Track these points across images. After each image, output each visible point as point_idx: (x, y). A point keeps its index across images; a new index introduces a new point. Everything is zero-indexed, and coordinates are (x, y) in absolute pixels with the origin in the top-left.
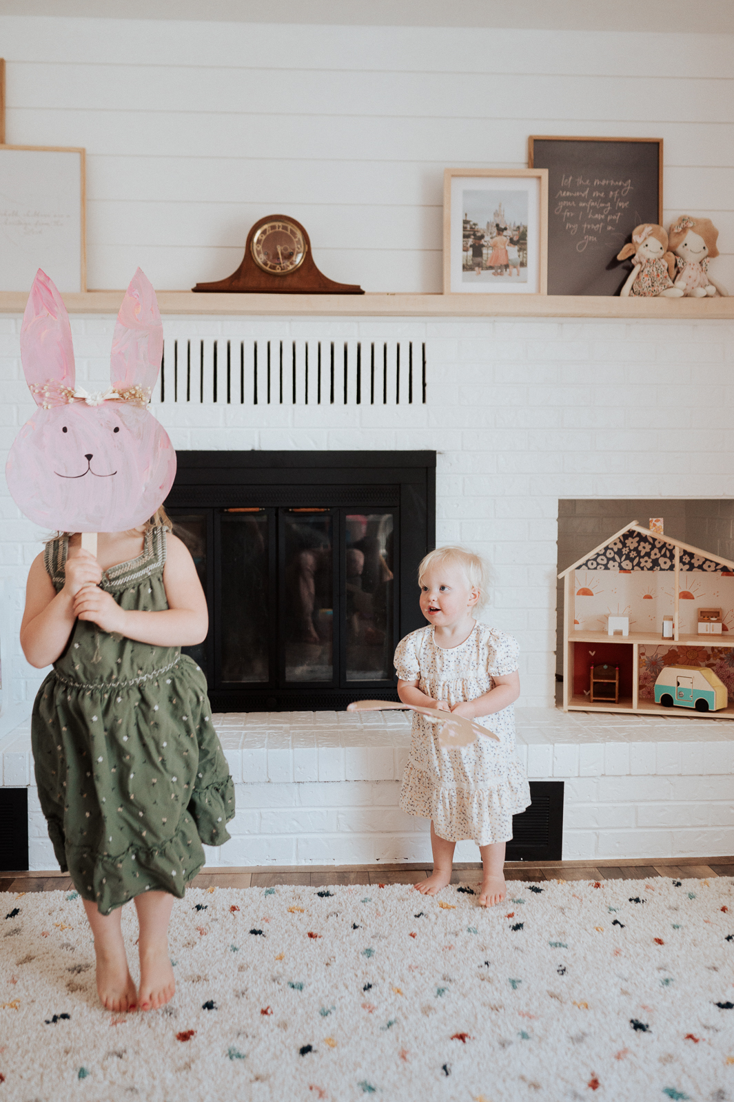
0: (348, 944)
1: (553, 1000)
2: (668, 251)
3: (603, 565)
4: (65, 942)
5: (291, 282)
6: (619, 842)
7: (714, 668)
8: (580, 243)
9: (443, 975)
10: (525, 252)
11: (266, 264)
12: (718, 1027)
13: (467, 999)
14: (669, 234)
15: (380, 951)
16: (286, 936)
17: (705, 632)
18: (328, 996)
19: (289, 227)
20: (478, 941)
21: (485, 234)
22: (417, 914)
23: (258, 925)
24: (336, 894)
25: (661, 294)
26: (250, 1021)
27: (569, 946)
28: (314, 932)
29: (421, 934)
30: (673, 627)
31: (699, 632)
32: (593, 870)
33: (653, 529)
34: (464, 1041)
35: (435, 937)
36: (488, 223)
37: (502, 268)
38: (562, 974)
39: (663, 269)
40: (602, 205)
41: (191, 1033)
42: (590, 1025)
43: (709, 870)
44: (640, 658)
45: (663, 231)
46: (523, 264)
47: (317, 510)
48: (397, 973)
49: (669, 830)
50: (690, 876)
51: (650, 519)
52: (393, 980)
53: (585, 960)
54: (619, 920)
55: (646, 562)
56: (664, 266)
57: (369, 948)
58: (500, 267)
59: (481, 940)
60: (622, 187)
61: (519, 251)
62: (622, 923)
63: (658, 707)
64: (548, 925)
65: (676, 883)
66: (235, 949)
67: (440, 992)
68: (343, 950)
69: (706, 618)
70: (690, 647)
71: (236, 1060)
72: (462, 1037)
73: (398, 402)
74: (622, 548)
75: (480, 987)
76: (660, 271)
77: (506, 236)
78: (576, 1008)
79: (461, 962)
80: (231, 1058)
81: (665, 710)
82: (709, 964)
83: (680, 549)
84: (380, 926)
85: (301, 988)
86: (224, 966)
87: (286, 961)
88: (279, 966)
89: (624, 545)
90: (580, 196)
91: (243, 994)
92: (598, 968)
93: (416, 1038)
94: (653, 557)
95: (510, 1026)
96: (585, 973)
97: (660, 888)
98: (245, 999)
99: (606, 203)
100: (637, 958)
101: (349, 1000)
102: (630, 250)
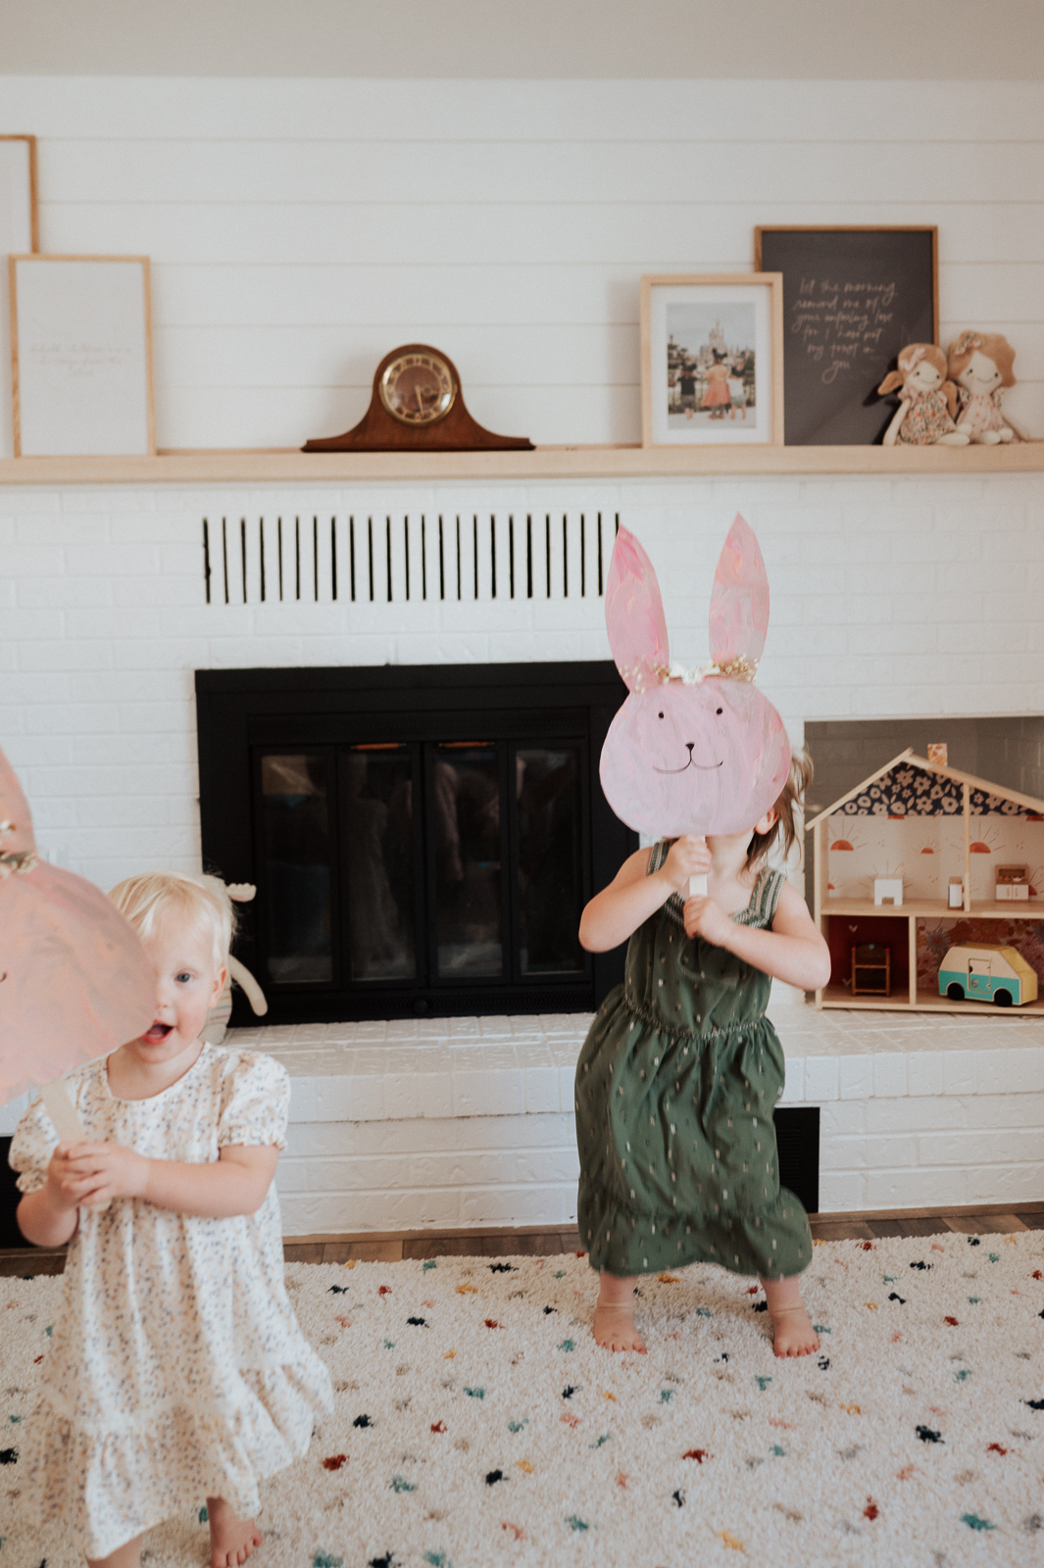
0: (539, 1335)
1: (814, 1402)
2: (946, 380)
3: (867, 809)
5: (435, 435)
6: (894, 1187)
7: (1019, 945)
8: (827, 371)
9: (667, 1373)
11: (401, 412)
12: (1031, 1433)
13: (701, 1404)
14: (948, 357)
15: (582, 1344)
16: (456, 1325)
17: (1007, 898)
18: (517, 1405)
19: (431, 360)
20: (712, 1327)
21: (698, 363)
23: (418, 1312)
24: (519, 1267)
25: (938, 441)
26: (417, 1441)
27: (834, 1330)
28: (493, 1318)
30: (963, 891)
31: (998, 898)
32: (861, 1224)
33: (932, 759)
34: (700, 1461)
35: (655, 1322)
36: (701, 347)
37: (722, 408)
38: (825, 1368)
39: (941, 405)
40: (856, 318)
41: (343, 1458)
42: (864, 1435)
43: (1016, 1221)
44: (918, 933)
45: (940, 353)
46: (750, 403)
47: (478, 744)
48: (607, 1373)
49: (961, 1168)
50: (990, 1231)
51: (929, 746)
52: (602, 1382)
53: (854, 1349)
54: (897, 1293)
55: (924, 803)
56: (941, 401)
57: (568, 1339)
58: (720, 408)
59: (715, 1325)
60: (883, 293)
61: (746, 384)
62: (902, 1297)
63: (943, 1000)
65: (972, 1240)
66: (390, 1345)
67: (666, 1395)
68: (534, 1343)
70: (985, 919)
71: (404, 1493)
72: (697, 1455)
73: (583, 594)
74: (892, 785)
75: (717, 1387)
76: (936, 408)
77: (726, 365)
78: (845, 1413)
79: (690, 1355)
80: (397, 1490)
81: (951, 1004)
82: (1018, 1350)
83: (970, 786)
84: (580, 1308)
85: (481, 1395)
86: (377, 1368)
87: (460, 1359)
88: (450, 1365)
89: (894, 781)
90: (826, 307)
91: (406, 1405)
92: (872, 1360)
93: (637, 1458)
94: (933, 796)
96: (855, 1367)
97: (952, 1249)
98: (408, 1411)
99: (861, 315)
100: (923, 1343)
101: (545, 1409)
102: (895, 380)
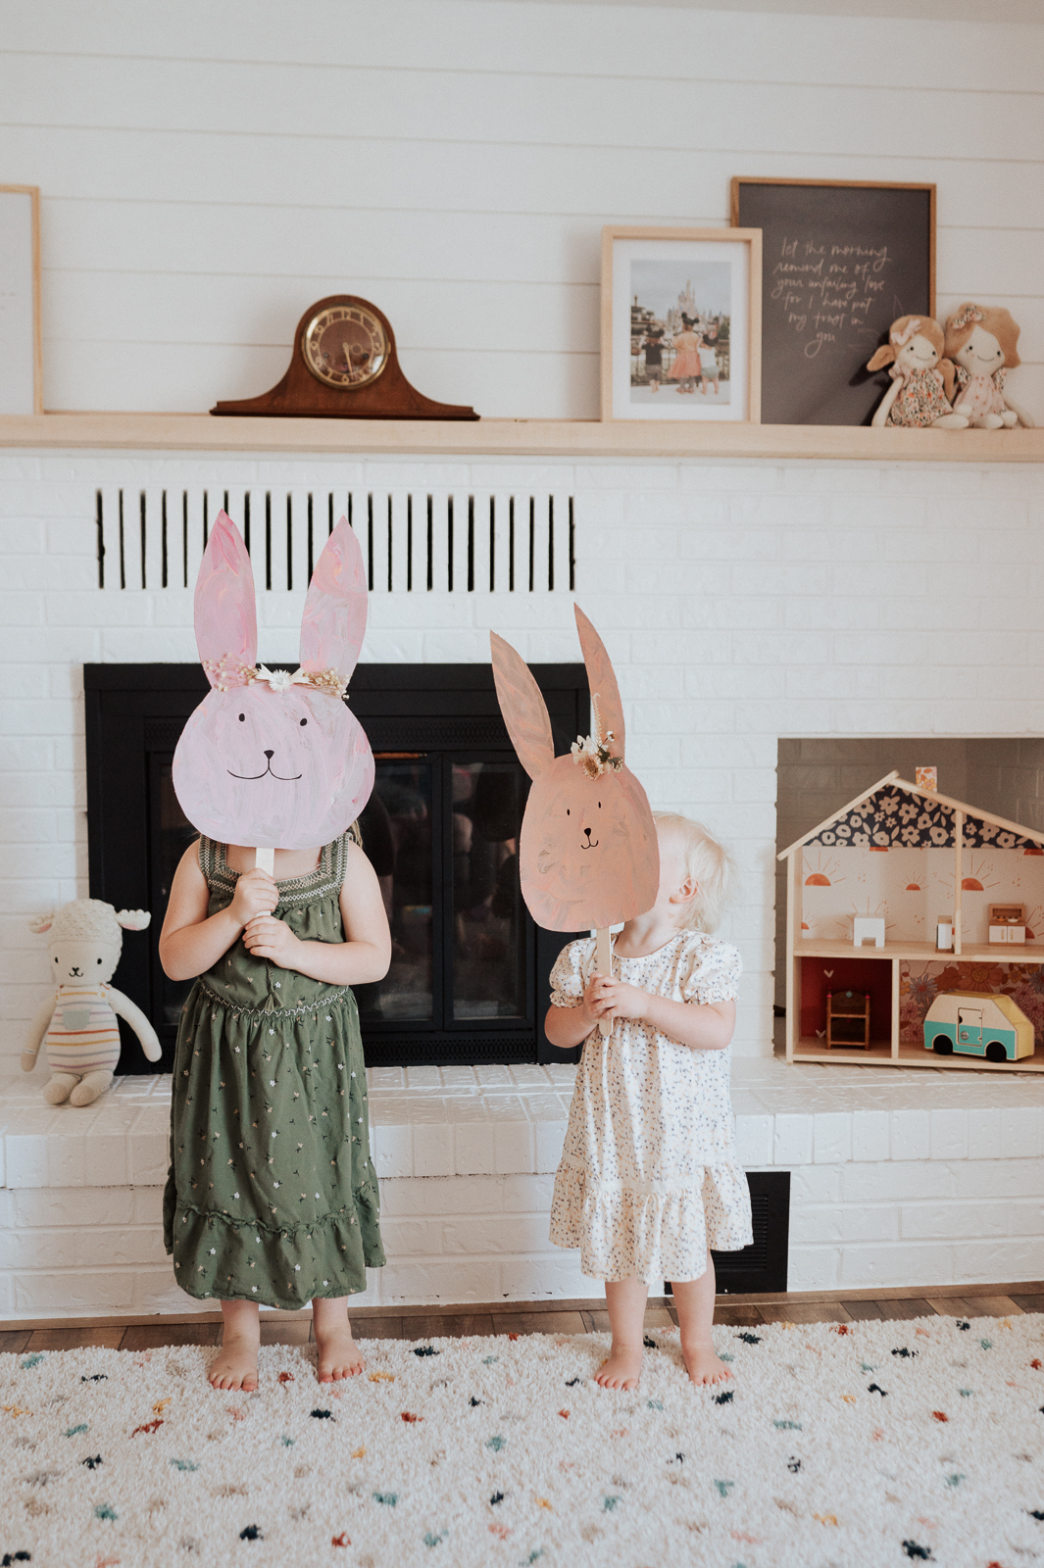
0: (464, 1431)
1: (783, 1512)
2: (943, 357)
3: (846, 839)
4: (20, 1436)
5: (368, 401)
6: (873, 1263)
7: (1013, 994)
8: (810, 343)
9: (613, 1477)
10: (726, 357)
11: (326, 373)
12: (1036, 1550)
13: (651, 1514)
14: (946, 331)
15: (514, 1441)
16: (368, 1419)
17: (1001, 941)
18: (435, 1514)
19: (362, 315)
20: (665, 1422)
21: (665, 329)
22: (570, 1381)
23: (323, 1403)
24: (443, 1351)
25: (933, 424)
26: (314, 1557)
27: (805, 1427)
28: (412, 1412)
29: (577, 1413)
30: (953, 933)
31: (991, 940)
32: (836, 1306)
33: (921, 783)
35: (599, 1416)
36: (670, 312)
37: (692, 381)
38: (796, 1471)
39: (937, 385)
40: (844, 286)
42: (842, 1551)
43: (1010, 1303)
44: (901, 980)
45: (937, 326)
46: (723, 376)
47: (409, 755)
48: (542, 1475)
49: (949, 1243)
50: (982, 1314)
51: (917, 769)
52: (536, 1487)
53: (829, 1448)
54: (877, 1384)
55: (911, 833)
56: (938, 380)
57: (497, 1435)
58: (689, 380)
59: (669, 1420)
60: (874, 258)
61: (717, 355)
62: (883, 1389)
63: (928, 1055)
64: (771, 1395)
65: (962, 1324)
66: (288, 1442)
67: (610, 1503)
68: (457, 1440)
69: (1001, 920)
70: (977, 963)
73: (531, 588)
74: (875, 813)
75: (670, 1493)
76: (931, 388)
77: (697, 332)
78: (820, 1524)
79: (640, 1454)
81: (939, 1059)
82: (1018, 1451)
83: (963, 813)
84: (513, 1400)
85: (393, 1502)
86: (272, 1469)
87: (370, 1459)
88: (358, 1467)
89: (877, 808)
90: (811, 271)
91: (304, 1513)
92: (850, 1461)
94: (921, 826)
95: (718, 1555)
96: (830, 1469)
97: (938, 1333)
98: (306, 1520)
99: (849, 282)
100: (908, 1443)
101: (468, 1519)
102: (887, 355)
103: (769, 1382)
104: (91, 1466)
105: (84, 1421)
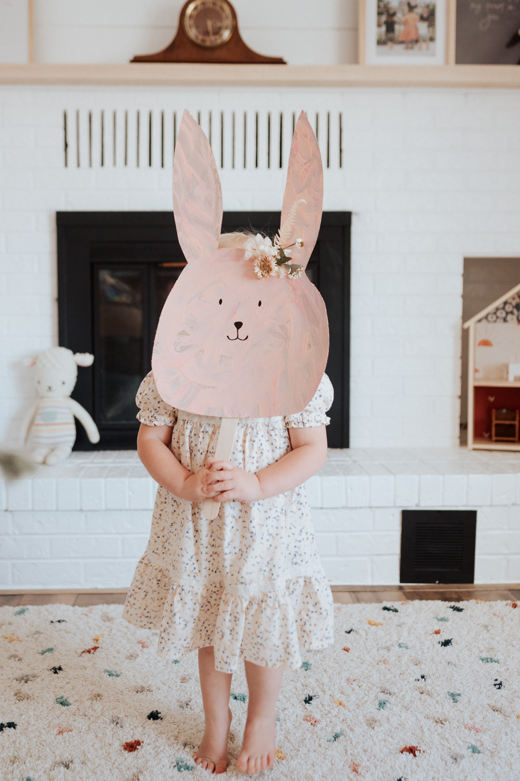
3: (503, 318)
8: (483, 21)
9: (382, 688)
10: (434, 28)
13: (409, 711)
15: (317, 665)
20: (411, 656)
21: (397, 12)
22: (347, 630)
26: (195, 731)
27: (501, 661)
29: (354, 649)
32: (506, 592)
34: (414, 755)
35: (369, 652)
36: (400, 2)
37: (413, 42)
38: (499, 688)
41: (138, 743)
46: (432, 39)
48: (336, 686)
52: (333, 693)
58: (411, 42)
59: (413, 655)
61: (429, 26)
64: (475, 642)
67: (382, 705)
71: (186, 772)
72: (411, 750)
75: (420, 699)
77: (416, 13)
79: (398, 676)
80: (179, 770)
85: (243, 699)
86: (166, 677)
91: (187, 705)
93: (365, 751)
98: (189, 709)
101: (292, 711)
103: (474, 634)
104: (56, 672)
105: (50, 646)
